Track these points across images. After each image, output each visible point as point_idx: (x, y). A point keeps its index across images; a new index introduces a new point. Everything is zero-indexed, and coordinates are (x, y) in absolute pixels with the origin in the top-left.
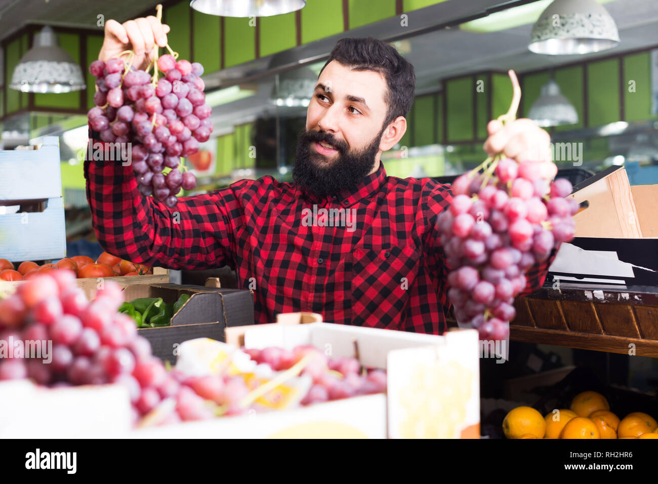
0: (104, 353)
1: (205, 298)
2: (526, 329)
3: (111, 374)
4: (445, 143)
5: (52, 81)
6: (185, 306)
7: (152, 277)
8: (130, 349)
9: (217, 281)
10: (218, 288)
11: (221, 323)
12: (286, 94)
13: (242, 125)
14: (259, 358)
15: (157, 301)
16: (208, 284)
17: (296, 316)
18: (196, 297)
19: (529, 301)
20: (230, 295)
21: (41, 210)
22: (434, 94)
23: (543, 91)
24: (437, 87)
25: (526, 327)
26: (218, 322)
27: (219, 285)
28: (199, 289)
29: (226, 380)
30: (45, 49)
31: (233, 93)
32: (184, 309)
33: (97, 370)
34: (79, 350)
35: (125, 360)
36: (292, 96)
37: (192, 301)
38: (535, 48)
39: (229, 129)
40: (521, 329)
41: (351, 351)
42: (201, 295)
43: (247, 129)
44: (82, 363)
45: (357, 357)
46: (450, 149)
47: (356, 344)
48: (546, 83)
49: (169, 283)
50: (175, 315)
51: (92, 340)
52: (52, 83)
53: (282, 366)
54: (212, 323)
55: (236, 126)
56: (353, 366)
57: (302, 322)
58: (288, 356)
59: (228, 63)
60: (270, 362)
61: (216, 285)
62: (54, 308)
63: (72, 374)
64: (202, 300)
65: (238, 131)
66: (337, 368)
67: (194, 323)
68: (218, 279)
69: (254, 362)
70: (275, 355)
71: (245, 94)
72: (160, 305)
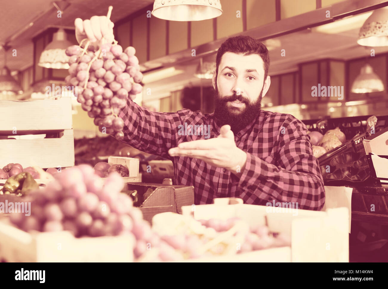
0: (112, 218)
1: (164, 190)
2: (362, 214)
3: (117, 231)
4: (300, 102)
5: (64, 61)
6: (152, 196)
7: (128, 178)
8: (129, 215)
9: (170, 181)
10: (171, 185)
11: (174, 206)
12: (205, 71)
13: (175, 92)
14: (207, 225)
15: (133, 192)
16: (164, 183)
17: (226, 200)
18: (159, 190)
19: (364, 196)
20: (180, 189)
21: (59, 137)
22: (294, 73)
23: (362, 70)
24: (295, 69)
25: (362, 212)
26: (172, 206)
27: (171, 183)
28: (160, 186)
29: (187, 238)
30: (60, 42)
31: (171, 71)
32: (151, 197)
33: (108, 228)
34: (96, 216)
35: (126, 223)
36: (209, 72)
37: (156, 192)
38: (362, 42)
39: (168, 94)
40: (359, 213)
41: (263, 221)
42: (162, 189)
43: (178, 95)
44: (98, 224)
45: (267, 225)
46: (304, 107)
47: (266, 218)
48: (364, 66)
49: (138, 182)
50: (145, 200)
51: (104, 210)
52: (63, 62)
53: (221, 230)
54: (168, 206)
55: (172, 92)
56: (265, 230)
57: (230, 203)
58: (225, 224)
59: (171, 51)
60: (214, 227)
61: (169, 183)
62: (81, 189)
63: (92, 231)
64: (162, 192)
65: (173, 95)
66: (254, 232)
67: (157, 206)
68: (171, 180)
69: (204, 227)
70: (216, 223)
71: (179, 72)
72: (136, 195)
